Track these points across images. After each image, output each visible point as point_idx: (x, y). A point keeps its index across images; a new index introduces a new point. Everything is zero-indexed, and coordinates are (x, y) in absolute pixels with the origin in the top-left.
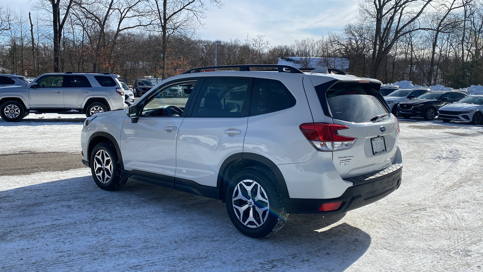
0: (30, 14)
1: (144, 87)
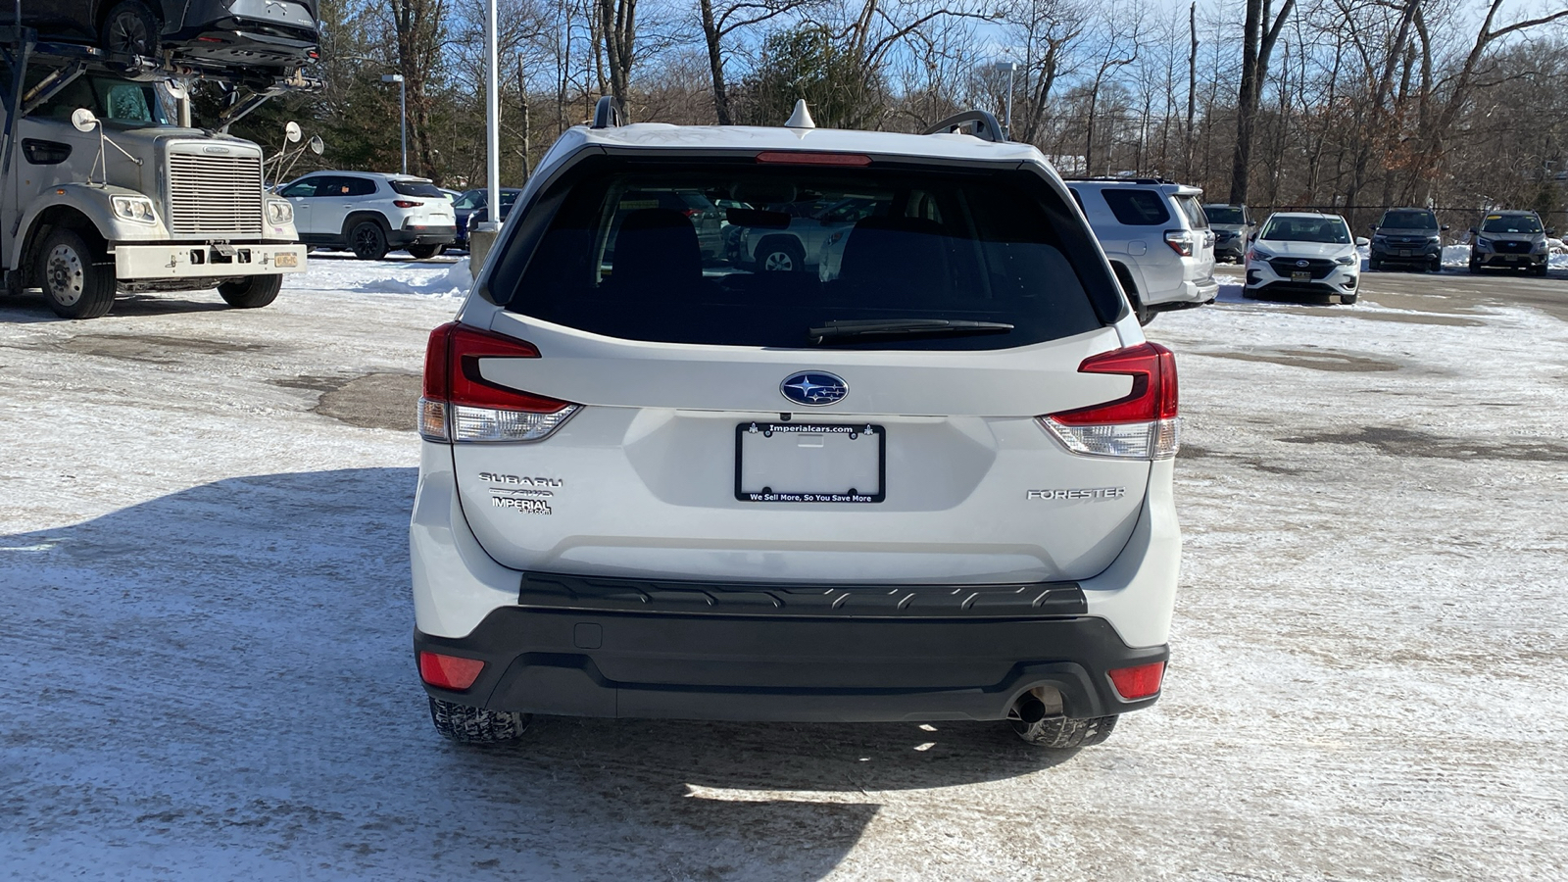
0: (1193, 10)
1: (1504, 237)
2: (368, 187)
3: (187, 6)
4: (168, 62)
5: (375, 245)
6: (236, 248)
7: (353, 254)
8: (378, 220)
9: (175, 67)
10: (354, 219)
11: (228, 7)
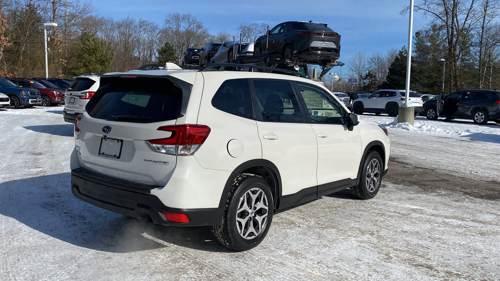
2: (392, 94)
3: (299, 45)
4: (295, 60)
5: (394, 112)
6: (313, 111)
7: (388, 115)
8: (395, 104)
9: (297, 62)
10: (389, 104)
11: (309, 45)
